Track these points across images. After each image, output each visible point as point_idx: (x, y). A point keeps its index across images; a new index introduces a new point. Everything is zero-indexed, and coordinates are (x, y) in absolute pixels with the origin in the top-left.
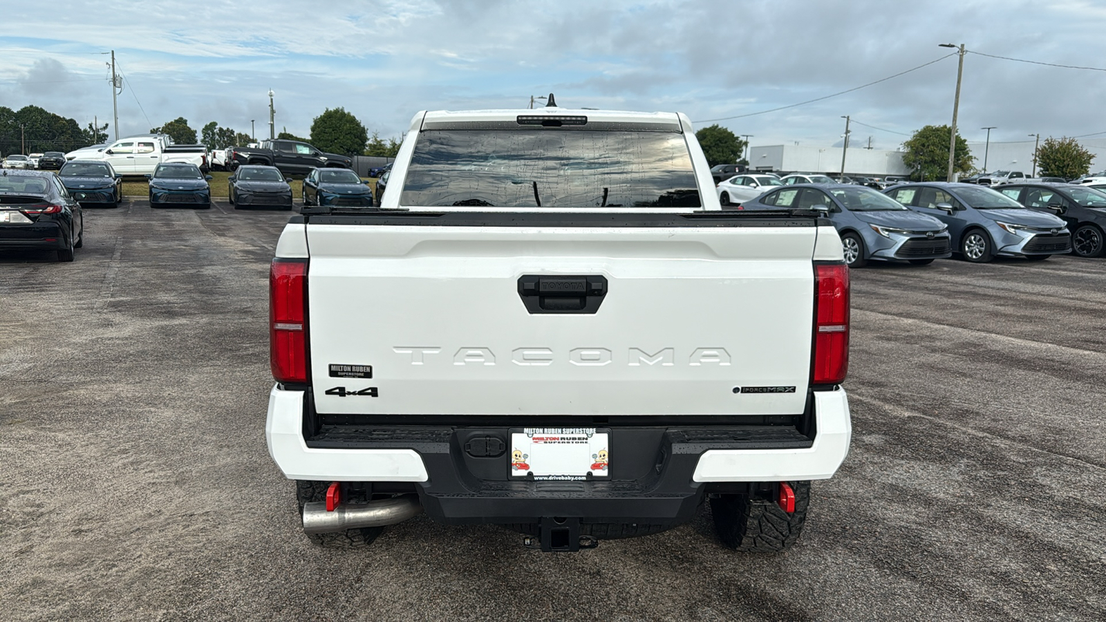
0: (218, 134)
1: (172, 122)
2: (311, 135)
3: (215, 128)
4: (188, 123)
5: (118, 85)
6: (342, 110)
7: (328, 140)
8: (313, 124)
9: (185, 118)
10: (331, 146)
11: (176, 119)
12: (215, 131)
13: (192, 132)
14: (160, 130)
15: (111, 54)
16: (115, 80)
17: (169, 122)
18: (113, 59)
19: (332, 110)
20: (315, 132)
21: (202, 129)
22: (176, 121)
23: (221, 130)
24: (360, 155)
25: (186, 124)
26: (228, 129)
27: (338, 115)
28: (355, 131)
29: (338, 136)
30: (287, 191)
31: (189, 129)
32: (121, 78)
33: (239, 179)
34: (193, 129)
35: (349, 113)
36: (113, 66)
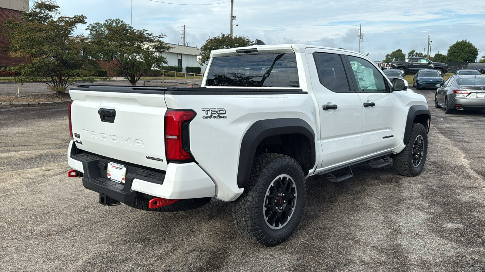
0: (415, 55)
1: (395, 51)
2: (448, 54)
3: (414, 53)
4: (402, 51)
5: (361, 38)
6: (465, 41)
7: (456, 56)
8: (449, 48)
9: (401, 49)
10: (457, 58)
11: (397, 50)
12: (414, 54)
13: (404, 55)
14: (390, 55)
15: (360, 25)
16: (361, 36)
17: (394, 51)
18: (361, 27)
19: (460, 41)
20: (450, 52)
21: (408, 54)
22: (397, 51)
23: (417, 53)
24: (472, 62)
25: (401, 52)
26: (420, 53)
27: (462, 44)
28: (471, 51)
29: (461, 53)
30: (442, 81)
31: (402, 54)
32: (363, 35)
33: (419, 76)
34: (404, 54)
35: (469, 42)
36: (360, 30)
